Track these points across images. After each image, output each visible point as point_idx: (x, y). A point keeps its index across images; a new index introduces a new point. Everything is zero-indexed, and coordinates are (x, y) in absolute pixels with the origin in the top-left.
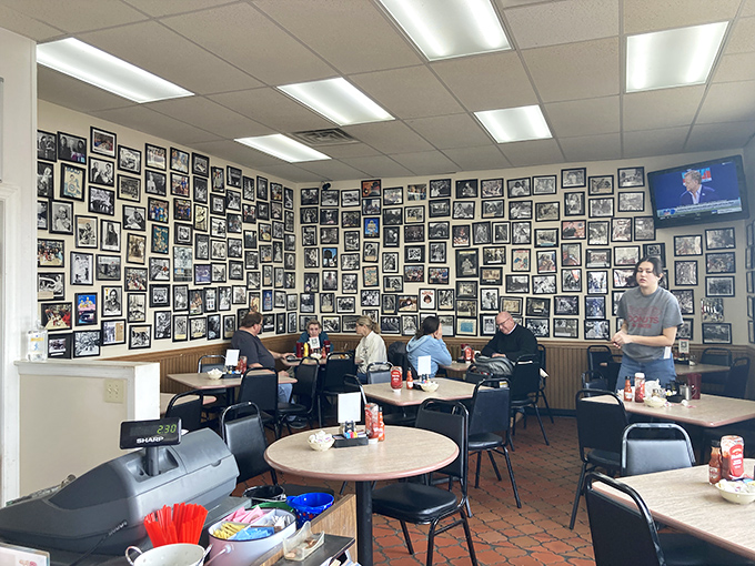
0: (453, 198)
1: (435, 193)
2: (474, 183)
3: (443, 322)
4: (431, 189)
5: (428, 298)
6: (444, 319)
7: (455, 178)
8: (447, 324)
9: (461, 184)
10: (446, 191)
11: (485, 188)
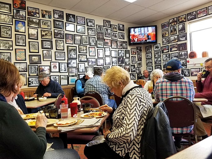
0: (65, 21)
1: (56, 16)
2: (74, 16)
3: (62, 78)
4: (54, 14)
5: (55, 67)
6: (63, 77)
7: (66, 12)
8: (65, 79)
9: (68, 16)
10: (61, 16)
11: (78, 20)
